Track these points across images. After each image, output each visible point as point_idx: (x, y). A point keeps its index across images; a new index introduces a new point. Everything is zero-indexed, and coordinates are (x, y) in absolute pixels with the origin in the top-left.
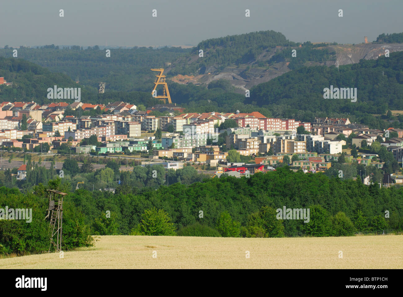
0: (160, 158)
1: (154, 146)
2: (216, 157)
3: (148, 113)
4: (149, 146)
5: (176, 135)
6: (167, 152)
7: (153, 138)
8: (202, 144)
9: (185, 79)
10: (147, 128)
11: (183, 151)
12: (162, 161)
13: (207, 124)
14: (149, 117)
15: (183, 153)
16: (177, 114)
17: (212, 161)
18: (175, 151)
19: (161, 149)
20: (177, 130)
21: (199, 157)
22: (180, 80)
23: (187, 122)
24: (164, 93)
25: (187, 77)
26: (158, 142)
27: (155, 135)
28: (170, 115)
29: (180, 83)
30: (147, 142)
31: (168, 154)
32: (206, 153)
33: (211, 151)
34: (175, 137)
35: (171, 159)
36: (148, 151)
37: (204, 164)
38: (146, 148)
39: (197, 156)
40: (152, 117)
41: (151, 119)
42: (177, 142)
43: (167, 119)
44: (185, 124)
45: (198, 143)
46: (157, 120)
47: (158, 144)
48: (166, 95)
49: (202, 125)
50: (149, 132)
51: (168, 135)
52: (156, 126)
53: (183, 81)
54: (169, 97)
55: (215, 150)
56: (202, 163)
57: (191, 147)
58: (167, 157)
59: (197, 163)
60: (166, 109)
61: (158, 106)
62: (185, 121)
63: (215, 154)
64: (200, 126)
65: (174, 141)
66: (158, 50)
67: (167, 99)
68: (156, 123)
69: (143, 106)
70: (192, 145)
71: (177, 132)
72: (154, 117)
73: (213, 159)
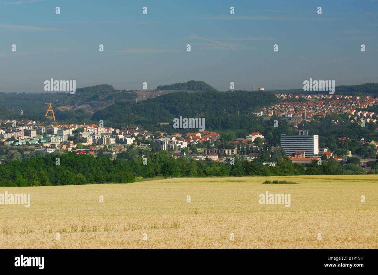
0: (44, 147)
1: (42, 141)
2: (71, 146)
3: (41, 125)
4: (39, 141)
5: (53, 136)
6: (47, 144)
7: (42, 137)
8: (65, 140)
9: (65, 108)
10: (40, 133)
11: (56, 143)
12: (45, 149)
13: (68, 130)
14: (41, 127)
15: (55, 145)
16: (55, 125)
17: (69, 148)
18: (52, 144)
19: (45, 142)
20: (54, 133)
21: (63, 147)
22: (62, 109)
23: (59, 129)
24: (52, 115)
25: (65, 107)
26: (44, 139)
27: (43, 136)
28: (52, 126)
29: (62, 110)
30: (39, 139)
31: (48, 145)
32: (66, 144)
33: (69, 143)
34: (52, 137)
35: (49, 148)
36: (39, 144)
37: (65, 150)
38: (38, 142)
39: (62, 146)
40: (42, 127)
41: (42, 128)
42: (53, 139)
43: (49, 128)
44: (58, 130)
45: (63, 139)
46: (44, 128)
47: (44, 140)
48: (53, 116)
49: (66, 131)
50: (41, 134)
51: (49, 135)
52: (44, 131)
53: (63, 109)
54: (54, 117)
55: (71, 143)
56: (64, 149)
57: (60, 142)
58: (47, 147)
59: (62, 149)
60: (50, 123)
61: (46, 122)
62: (58, 129)
63: (71, 144)
64: (65, 131)
65: (52, 138)
66: (53, 94)
67: (53, 118)
68: (44, 130)
69: (39, 122)
70: (60, 141)
71: (54, 134)
72: (43, 127)
73: (70, 147)
